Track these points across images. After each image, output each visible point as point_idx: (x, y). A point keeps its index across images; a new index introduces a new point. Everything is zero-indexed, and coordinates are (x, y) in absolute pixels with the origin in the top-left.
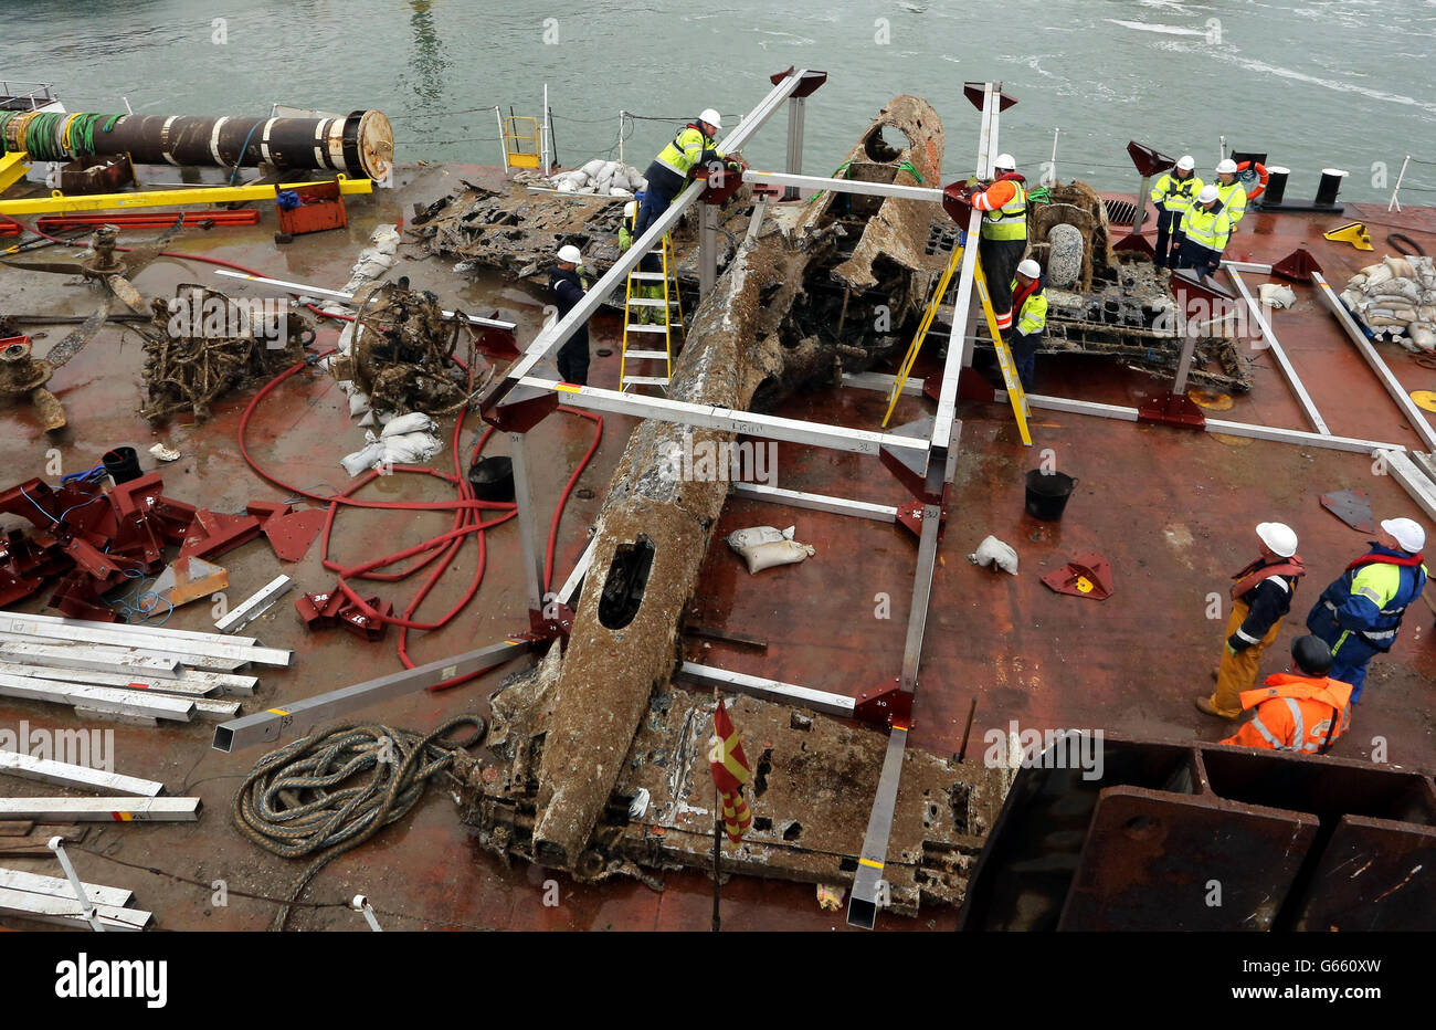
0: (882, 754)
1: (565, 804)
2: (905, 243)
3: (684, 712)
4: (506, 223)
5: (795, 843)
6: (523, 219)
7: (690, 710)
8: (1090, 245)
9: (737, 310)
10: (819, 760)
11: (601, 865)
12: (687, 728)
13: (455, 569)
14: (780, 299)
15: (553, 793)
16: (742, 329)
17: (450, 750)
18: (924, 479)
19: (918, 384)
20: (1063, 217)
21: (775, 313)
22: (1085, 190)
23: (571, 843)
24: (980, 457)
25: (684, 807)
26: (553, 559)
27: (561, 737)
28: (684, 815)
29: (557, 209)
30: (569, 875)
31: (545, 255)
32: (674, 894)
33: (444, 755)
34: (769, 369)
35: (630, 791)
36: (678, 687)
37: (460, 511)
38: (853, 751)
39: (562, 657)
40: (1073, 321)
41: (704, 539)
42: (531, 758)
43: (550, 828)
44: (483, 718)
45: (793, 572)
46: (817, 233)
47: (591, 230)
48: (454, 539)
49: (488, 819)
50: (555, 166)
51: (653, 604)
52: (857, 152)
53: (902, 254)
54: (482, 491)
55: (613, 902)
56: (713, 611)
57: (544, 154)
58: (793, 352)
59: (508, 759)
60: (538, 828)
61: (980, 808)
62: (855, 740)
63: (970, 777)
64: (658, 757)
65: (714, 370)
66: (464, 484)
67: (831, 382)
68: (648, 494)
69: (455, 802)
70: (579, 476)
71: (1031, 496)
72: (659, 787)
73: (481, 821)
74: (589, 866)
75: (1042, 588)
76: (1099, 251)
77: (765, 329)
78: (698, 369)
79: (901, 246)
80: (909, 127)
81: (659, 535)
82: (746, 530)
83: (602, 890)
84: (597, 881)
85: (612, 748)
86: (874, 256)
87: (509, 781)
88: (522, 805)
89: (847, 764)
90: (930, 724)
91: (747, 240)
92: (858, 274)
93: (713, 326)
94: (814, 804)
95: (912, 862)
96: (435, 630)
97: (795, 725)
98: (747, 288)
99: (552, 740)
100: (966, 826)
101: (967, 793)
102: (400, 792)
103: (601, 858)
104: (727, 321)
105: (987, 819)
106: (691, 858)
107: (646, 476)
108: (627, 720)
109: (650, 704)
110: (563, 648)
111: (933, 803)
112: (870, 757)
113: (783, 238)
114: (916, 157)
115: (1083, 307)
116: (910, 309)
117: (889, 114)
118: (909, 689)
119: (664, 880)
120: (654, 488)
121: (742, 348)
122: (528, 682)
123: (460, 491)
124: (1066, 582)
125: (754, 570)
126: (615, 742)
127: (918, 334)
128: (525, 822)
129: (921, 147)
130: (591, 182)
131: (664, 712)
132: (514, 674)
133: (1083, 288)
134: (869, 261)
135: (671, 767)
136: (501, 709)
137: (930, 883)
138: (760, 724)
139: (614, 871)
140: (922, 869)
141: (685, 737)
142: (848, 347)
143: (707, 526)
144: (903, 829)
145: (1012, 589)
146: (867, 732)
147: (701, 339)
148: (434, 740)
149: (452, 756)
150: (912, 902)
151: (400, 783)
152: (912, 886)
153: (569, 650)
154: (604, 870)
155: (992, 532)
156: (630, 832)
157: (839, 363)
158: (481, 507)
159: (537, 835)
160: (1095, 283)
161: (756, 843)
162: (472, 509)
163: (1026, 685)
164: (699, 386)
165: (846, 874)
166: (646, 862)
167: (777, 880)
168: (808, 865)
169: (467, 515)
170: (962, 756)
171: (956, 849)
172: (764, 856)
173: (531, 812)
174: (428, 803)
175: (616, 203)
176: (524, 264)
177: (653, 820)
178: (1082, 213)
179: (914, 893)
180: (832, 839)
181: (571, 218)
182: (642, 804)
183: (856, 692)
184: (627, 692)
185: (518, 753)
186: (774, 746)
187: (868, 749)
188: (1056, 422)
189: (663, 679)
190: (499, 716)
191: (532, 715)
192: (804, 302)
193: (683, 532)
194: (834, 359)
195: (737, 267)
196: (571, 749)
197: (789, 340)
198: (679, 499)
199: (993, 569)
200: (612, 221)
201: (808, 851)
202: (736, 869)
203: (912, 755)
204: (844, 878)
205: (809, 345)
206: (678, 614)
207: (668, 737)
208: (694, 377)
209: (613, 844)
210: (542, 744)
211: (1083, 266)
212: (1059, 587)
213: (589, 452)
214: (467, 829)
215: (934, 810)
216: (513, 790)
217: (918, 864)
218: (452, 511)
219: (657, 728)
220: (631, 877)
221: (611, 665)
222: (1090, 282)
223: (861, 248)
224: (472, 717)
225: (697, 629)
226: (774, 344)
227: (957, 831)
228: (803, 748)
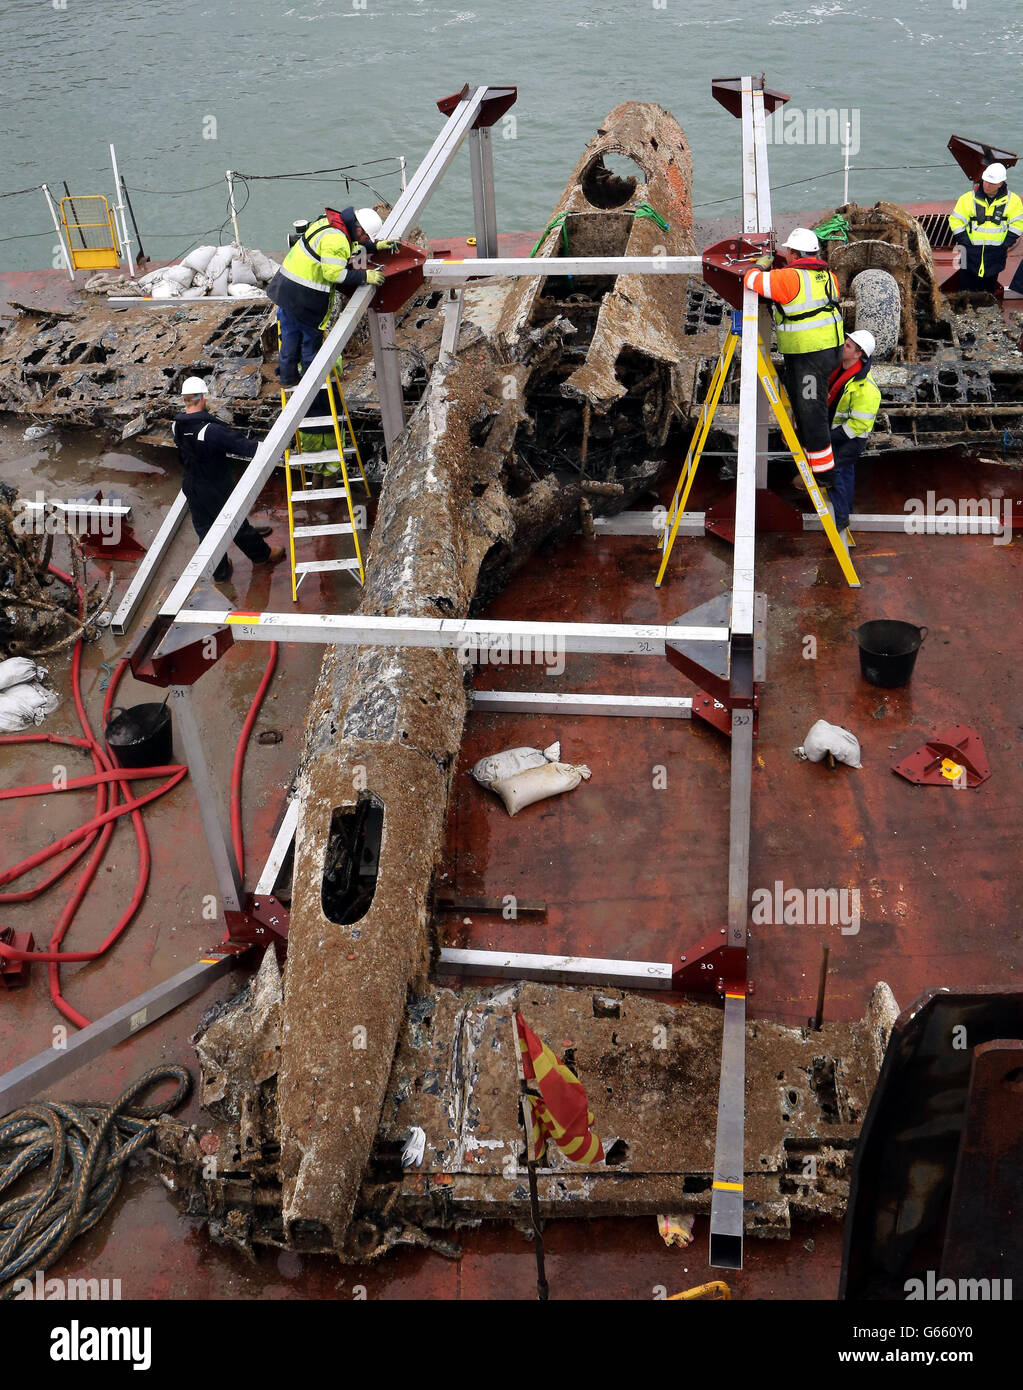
0: (718, 1034)
1: (321, 1166)
2: (655, 323)
3: (453, 1016)
4: (89, 360)
5: (622, 1167)
6: (113, 351)
7: (460, 1013)
8: (909, 293)
9: (443, 461)
10: (637, 1054)
11: (376, 1238)
12: (461, 1038)
13: (109, 870)
14: (497, 433)
15: (301, 1155)
16: (454, 486)
17: (148, 1119)
18: (727, 682)
19: (697, 520)
20: (869, 259)
21: (493, 454)
22: (895, 214)
23: (335, 1215)
24: (794, 612)
25: (472, 1143)
26: (242, 836)
27: (300, 1080)
28: (474, 1153)
29: (159, 329)
30: (336, 1257)
31: (155, 401)
32: (476, 1258)
33: (141, 1127)
34: (495, 532)
35: (399, 1134)
36: (439, 985)
37: (101, 789)
38: (679, 1036)
39: (282, 971)
40: (898, 406)
41: (444, 782)
42: (262, 1112)
43: (305, 1201)
44: (186, 1069)
45: (565, 805)
46: (536, 334)
47: (214, 356)
48: (101, 828)
49: (217, 1203)
50: (141, 259)
51: (392, 882)
52: (572, 198)
53: (655, 343)
54: (126, 757)
55: (398, 1282)
56: (468, 874)
57: (124, 246)
58: (525, 502)
59: (231, 1119)
60: (289, 1203)
61: (851, 1085)
62: (679, 1021)
63: (833, 1047)
64: (428, 1083)
65: (424, 550)
66: (100, 749)
67: (580, 532)
68: (362, 734)
69: (166, 1187)
70: (257, 713)
71: (867, 659)
72: (435, 1122)
73: (207, 1207)
74: (360, 1241)
75: (895, 781)
76: (924, 301)
77: (483, 477)
78: (402, 551)
79: (651, 330)
80: (641, 152)
81: (386, 787)
82: (495, 757)
83: (382, 1269)
84: (374, 1259)
85: (368, 1082)
86: (616, 353)
87: (238, 1147)
88: (259, 1176)
89: (673, 1053)
90: (772, 984)
91: (443, 359)
92: (600, 385)
93: (414, 487)
94: (639, 1112)
95: (774, 1169)
96: (97, 959)
97: (601, 1012)
98: (452, 427)
99: (288, 1084)
100: (836, 1113)
101: (832, 1069)
102: (91, 1188)
103: (374, 1228)
104: (431, 478)
105: (862, 1099)
106: (491, 1208)
107: (356, 710)
108: (382, 1041)
109: (407, 1014)
110: (281, 958)
111: (790, 1088)
112: (702, 1039)
113: (492, 348)
114: (657, 195)
115: (909, 383)
116: (674, 417)
117: (611, 136)
118: (740, 943)
119: (459, 1243)
120: (369, 725)
121: (456, 511)
122: (240, 1011)
123: (95, 758)
124: (926, 769)
125: (514, 809)
126: (372, 1074)
127: (689, 455)
128: (267, 1197)
129: (661, 178)
130: (200, 280)
131: (427, 1021)
132: (219, 1004)
133: (906, 356)
134: (611, 361)
135: (447, 1092)
136: (211, 1053)
137: (800, 1194)
138: (554, 1017)
139: (394, 1242)
140: (789, 1176)
141: (459, 1050)
142: (597, 483)
143: (446, 765)
144: (758, 1128)
145: (856, 788)
146: (693, 1007)
147: (399, 508)
148: (123, 1109)
149: (153, 1127)
150: (781, 1220)
151: (90, 1178)
152: (779, 1200)
153: (290, 961)
154: (380, 1242)
155: (822, 714)
156: (408, 1188)
157: (587, 507)
158: (130, 777)
159: (289, 1214)
160: (922, 346)
161: (573, 1175)
162: (117, 782)
163: (891, 914)
164: (407, 574)
165: (692, 1197)
166: (434, 1223)
167: (605, 1218)
168: (643, 1194)
169: (111, 792)
170: (819, 1021)
171: (827, 1143)
172: (585, 1190)
173: (274, 1184)
174: (130, 1196)
175: (243, 309)
176: (127, 418)
177: (434, 1167)
178: (894, 250)
179: (781, 1208)
180: (667, 1154)
181: (182, 342)
182: (417, 1148)
183: (671, 954)
184: (378, 1004)
185: (245, 1108)
186: (577, 1044)
187: (698, 1031)
188: (892, 548)
189: (419, 978)
190: (211, 1064)
191: (254, 1056)
192: (531, 432)
193: (417, 778)
194: (579, 503)
195: (435, 398)
196: (317, 1093)
197: (516, 486)
198: (405, 735)
199: (829, 764)
200: (241, 339)
201: (640, 1175)
202: (551, 1212)
203: (756, 1028)
204: (691, 1203)
205: (544, 490)
206: (426, 890)
207: (438, 1053)
208: (399, 562)
209: (387, 1208)
210: (274, 1091)
211: (902, 325)
212: (918, 776)
213: (265, 679)
214: (188, 1223)
215: (793, 1097)
216: (245, 1159)
217: (781, 1170)
218: (90, 789)
219: (422, 1045)
220: (418, 1245)
221: (350, 973)
222: (915, 346)
223: (597, 347)
224: (171, 1069)
225: (451, 902)
226: (497, 496)
227: (827, 1120)
228: (614, 1041)
